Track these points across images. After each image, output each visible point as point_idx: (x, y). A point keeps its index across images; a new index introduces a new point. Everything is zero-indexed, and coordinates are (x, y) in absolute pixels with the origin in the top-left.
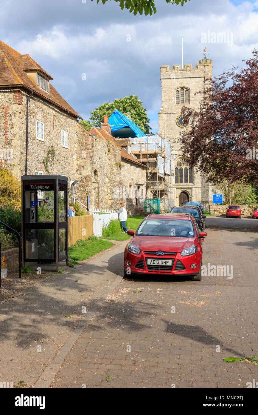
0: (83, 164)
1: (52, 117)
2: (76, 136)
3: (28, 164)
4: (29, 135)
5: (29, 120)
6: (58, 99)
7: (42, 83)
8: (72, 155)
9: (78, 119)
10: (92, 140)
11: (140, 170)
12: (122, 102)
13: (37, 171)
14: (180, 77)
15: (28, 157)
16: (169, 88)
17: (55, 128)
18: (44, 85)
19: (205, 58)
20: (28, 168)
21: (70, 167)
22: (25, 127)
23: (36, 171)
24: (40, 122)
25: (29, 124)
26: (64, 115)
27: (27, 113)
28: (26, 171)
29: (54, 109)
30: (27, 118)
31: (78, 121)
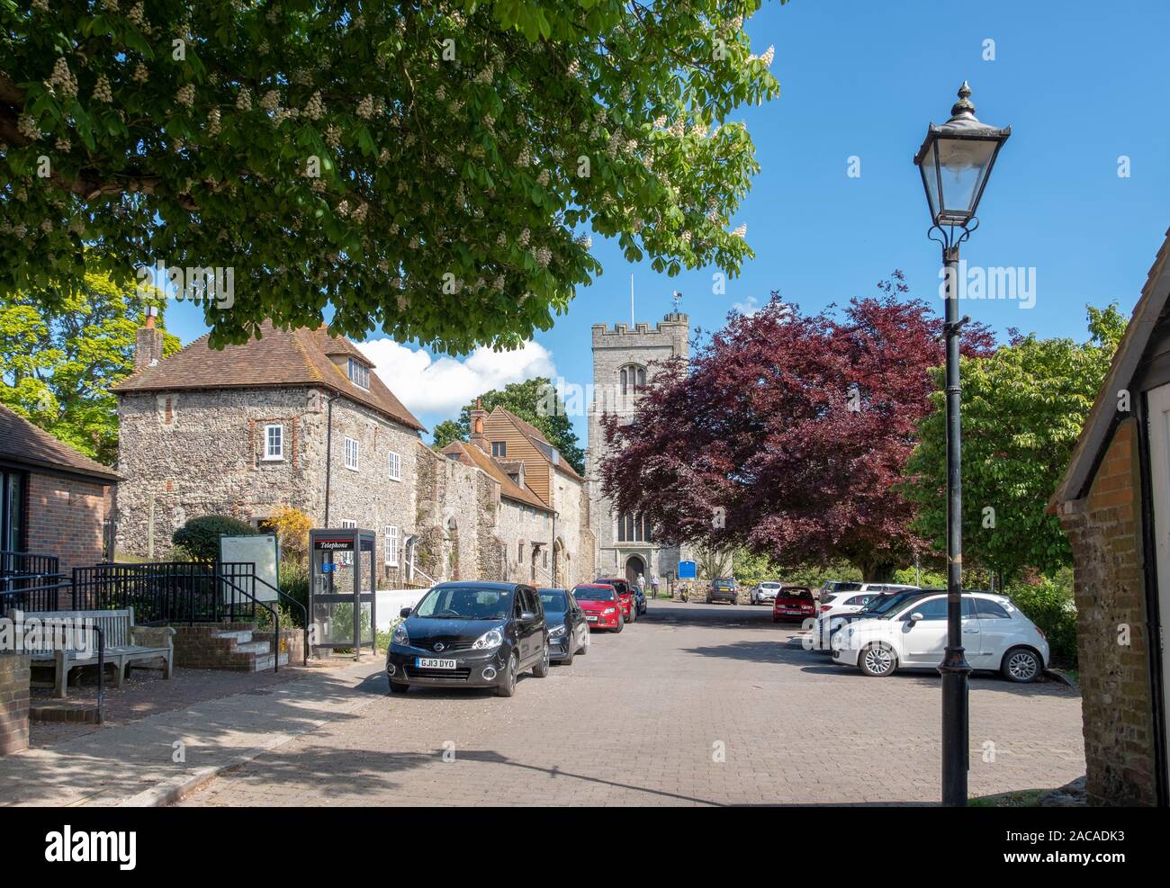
0: (426, 507)
1: (373, 431)
2: (415, 461)
3: (331, 509)
4: (332, 463)
5: (332, 438)
6: (384, 400)
7: (356, 375)
8: (408, 492)
9: (420, 432)
10: (443, 468)
11: (542, 517)
12: (520, 390)
13: (345, 521)
14: (628, 345)
15: (330, 497)
16: (608, 366)
17: (378, 449)
18: (361, 377)
19: (676, 310)
20: (331, 515)
21: (405, 513)
22: (326, 448)
23: (343, 520)
24: (352, 440)
25: (332, 444)
26: (393, 428)
27: (329, 426)
28: (327, 520)
29: (375, 419)
30: (329, 435)
31: (419, 436)
